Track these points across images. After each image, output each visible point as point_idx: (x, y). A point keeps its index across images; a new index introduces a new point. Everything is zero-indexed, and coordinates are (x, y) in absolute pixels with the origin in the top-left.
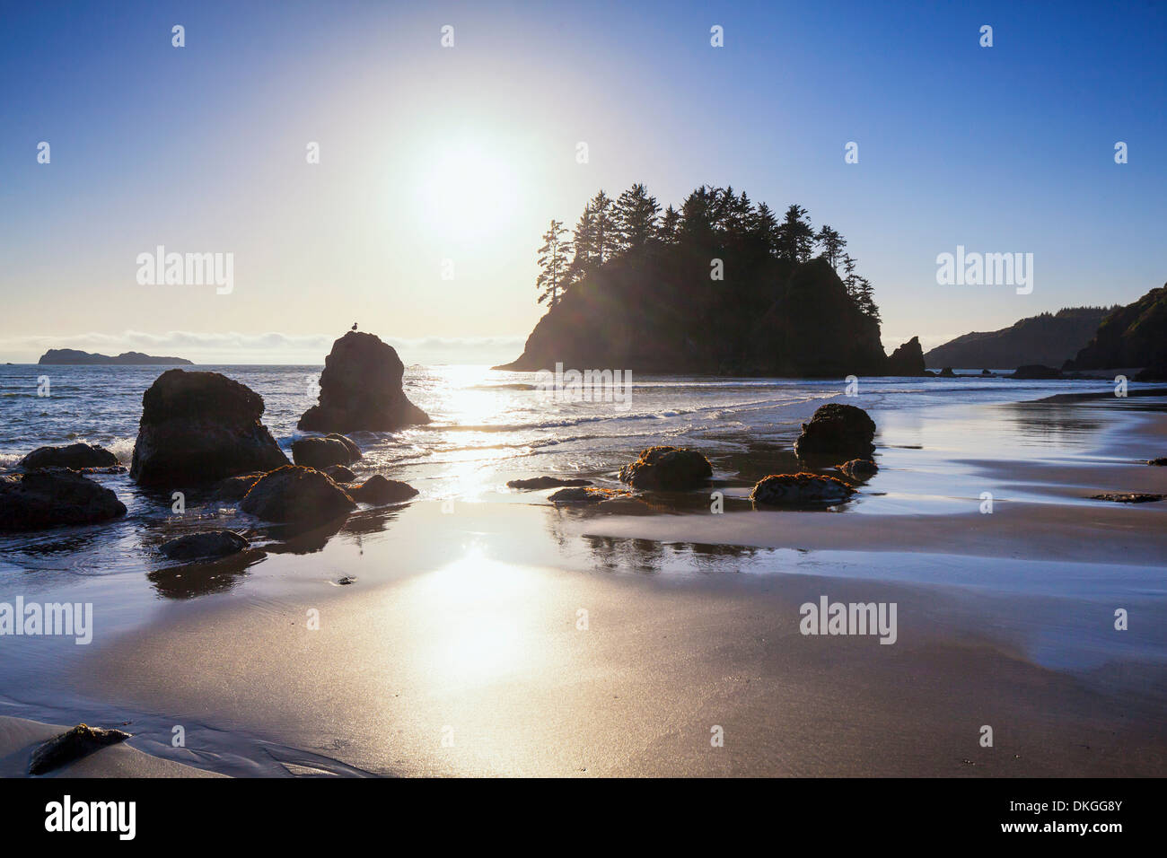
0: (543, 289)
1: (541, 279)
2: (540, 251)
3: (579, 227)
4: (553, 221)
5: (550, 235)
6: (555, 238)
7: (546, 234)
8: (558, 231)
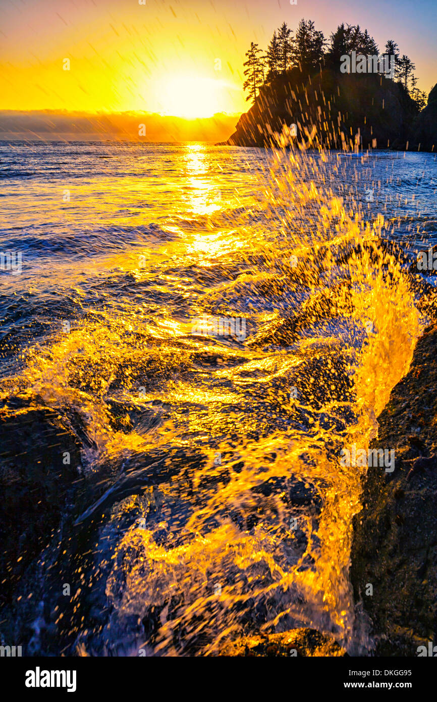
0: (248, 91)
1: (246, 84)
2: (245, 65)
3: (270, 48)
4: (252, 43)
5: (250, 53)
6: (254, 56)
7: (247, 52)
8: (255, 51)
